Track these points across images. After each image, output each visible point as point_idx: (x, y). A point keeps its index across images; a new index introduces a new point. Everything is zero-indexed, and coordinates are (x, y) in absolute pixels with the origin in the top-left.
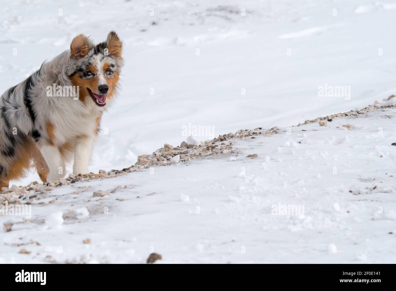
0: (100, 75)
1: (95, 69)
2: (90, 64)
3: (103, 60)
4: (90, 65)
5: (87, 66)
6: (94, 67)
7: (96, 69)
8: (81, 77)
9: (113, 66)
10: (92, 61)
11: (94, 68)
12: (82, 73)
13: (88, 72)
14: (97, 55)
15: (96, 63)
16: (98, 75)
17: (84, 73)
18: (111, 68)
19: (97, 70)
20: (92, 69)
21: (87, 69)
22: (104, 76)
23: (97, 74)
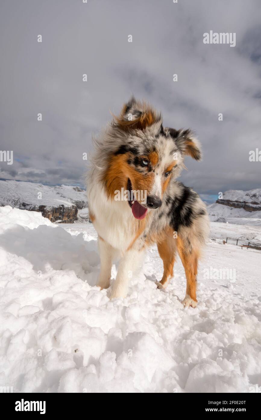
0: (157, 174)
1: (157, 162)
2: (154, 149)
6: (158, 158)
7: (159, 163)
8: (129, 162)
12: (133, 157)
16: (155, 173)
17: (137, 158)
19: (158, 165)
23: (154, 171)
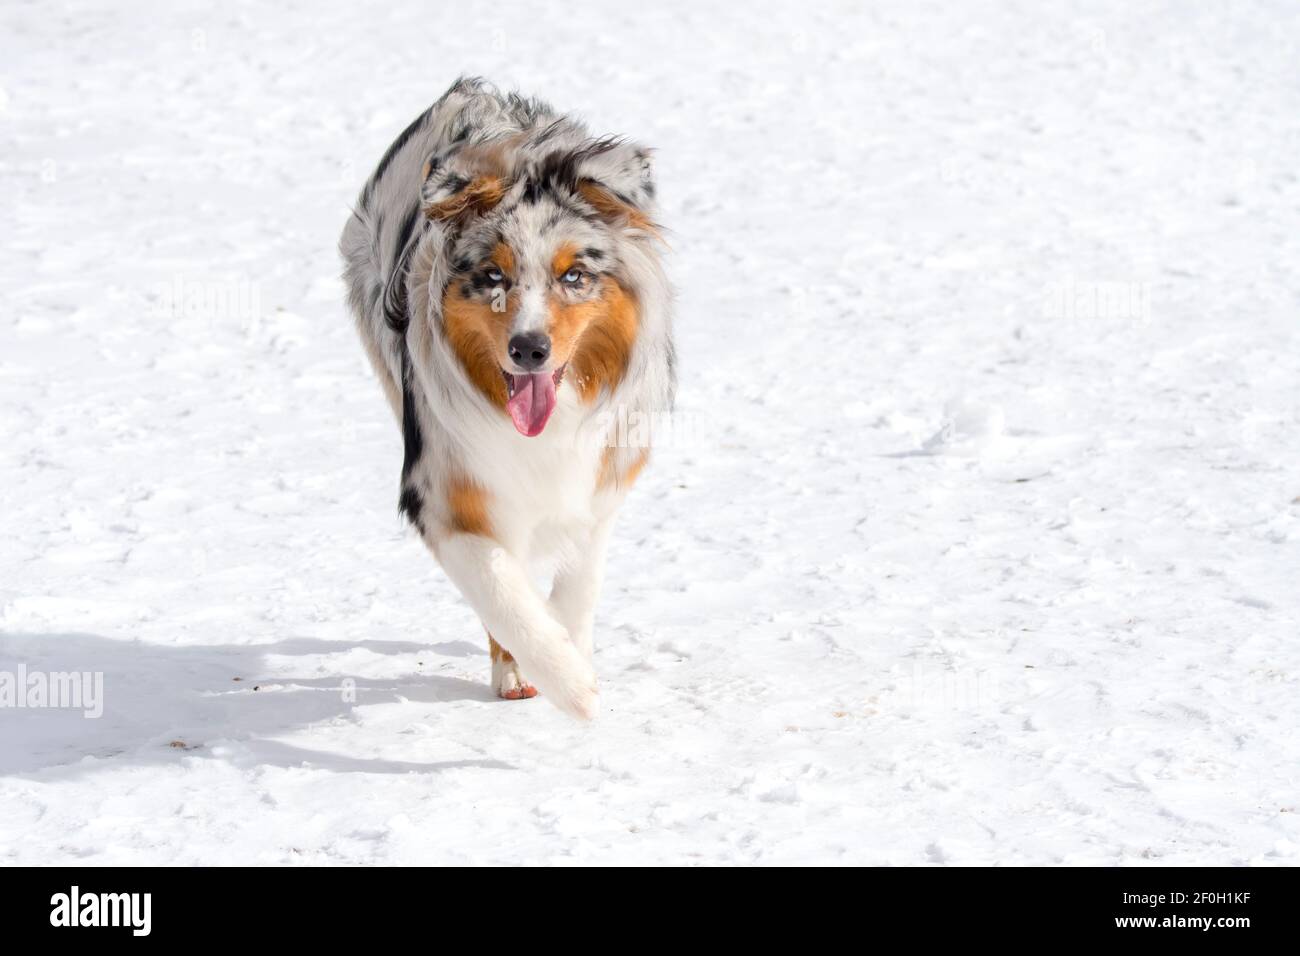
3: (551, 231)
4: (499, 244)
5: (487, 248)
9: (595, 254)
10: (508, 230)
11: (510, 261)
13: (488, 271)
14: (533, 202)
15: (521, 241)
18: (588, 261)
20: (500, 263)
21: (484, 260)
22: (544, 295)
